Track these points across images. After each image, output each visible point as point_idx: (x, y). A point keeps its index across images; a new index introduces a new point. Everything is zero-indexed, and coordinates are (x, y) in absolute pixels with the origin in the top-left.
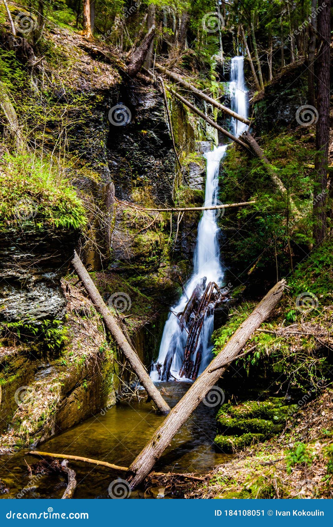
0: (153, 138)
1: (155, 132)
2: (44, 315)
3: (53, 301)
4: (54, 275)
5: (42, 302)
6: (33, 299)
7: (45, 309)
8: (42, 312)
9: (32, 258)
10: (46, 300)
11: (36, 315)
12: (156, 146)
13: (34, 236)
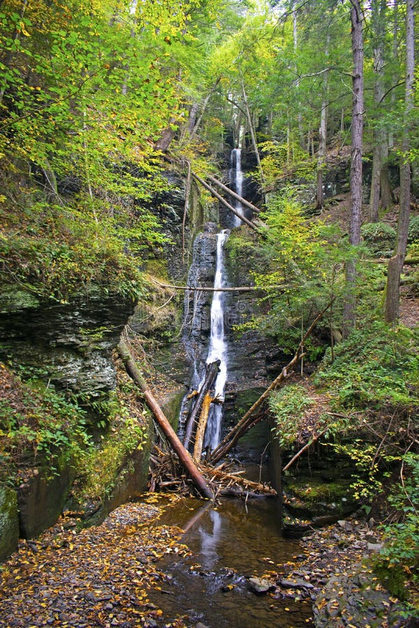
0: (172, 214)
1: (174, 208)
2: (101, 386)
3: (106, 372)
4: (109, 345)
5: (97, 372)
6: (90, 368)
7: (102, 380)
8: (99, 383)
9: (93, 324)
10: (101, 370)
11: (94, 386)
12: (174, 222)
13: (98, 302)
